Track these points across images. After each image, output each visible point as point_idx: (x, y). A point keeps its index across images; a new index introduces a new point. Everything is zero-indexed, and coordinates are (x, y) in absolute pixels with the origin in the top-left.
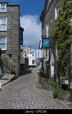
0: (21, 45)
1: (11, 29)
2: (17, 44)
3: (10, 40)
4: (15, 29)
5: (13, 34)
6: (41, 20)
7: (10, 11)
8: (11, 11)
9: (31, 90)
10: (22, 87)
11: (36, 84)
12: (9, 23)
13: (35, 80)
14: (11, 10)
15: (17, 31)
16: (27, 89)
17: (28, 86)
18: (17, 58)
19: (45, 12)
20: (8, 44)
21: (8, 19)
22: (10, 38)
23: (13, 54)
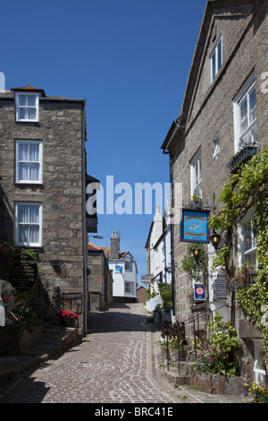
0: (89, 234)
1: (58, 179)
2: (78, 230)
3: (55, 216)
4: (73, 181)
5: (66, 196)
6: (167, 151)
7: (54, 118)
8: (57, 121)
9: (141, 390)
10: (107, 376)
11: (154, 366)
12: (51, 159)
13: (144, 349)
14: (57, 116)
15: (77, 186)
16: (128, 385)
17: (127, 370)
18: (80, 273)
19: (183, 121)
20: (49, 227)
21: (45, 146)
22: (55, 207)
23: (68, 262)
